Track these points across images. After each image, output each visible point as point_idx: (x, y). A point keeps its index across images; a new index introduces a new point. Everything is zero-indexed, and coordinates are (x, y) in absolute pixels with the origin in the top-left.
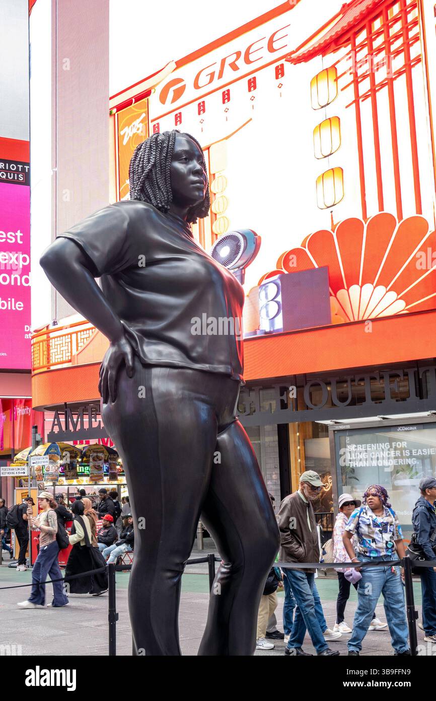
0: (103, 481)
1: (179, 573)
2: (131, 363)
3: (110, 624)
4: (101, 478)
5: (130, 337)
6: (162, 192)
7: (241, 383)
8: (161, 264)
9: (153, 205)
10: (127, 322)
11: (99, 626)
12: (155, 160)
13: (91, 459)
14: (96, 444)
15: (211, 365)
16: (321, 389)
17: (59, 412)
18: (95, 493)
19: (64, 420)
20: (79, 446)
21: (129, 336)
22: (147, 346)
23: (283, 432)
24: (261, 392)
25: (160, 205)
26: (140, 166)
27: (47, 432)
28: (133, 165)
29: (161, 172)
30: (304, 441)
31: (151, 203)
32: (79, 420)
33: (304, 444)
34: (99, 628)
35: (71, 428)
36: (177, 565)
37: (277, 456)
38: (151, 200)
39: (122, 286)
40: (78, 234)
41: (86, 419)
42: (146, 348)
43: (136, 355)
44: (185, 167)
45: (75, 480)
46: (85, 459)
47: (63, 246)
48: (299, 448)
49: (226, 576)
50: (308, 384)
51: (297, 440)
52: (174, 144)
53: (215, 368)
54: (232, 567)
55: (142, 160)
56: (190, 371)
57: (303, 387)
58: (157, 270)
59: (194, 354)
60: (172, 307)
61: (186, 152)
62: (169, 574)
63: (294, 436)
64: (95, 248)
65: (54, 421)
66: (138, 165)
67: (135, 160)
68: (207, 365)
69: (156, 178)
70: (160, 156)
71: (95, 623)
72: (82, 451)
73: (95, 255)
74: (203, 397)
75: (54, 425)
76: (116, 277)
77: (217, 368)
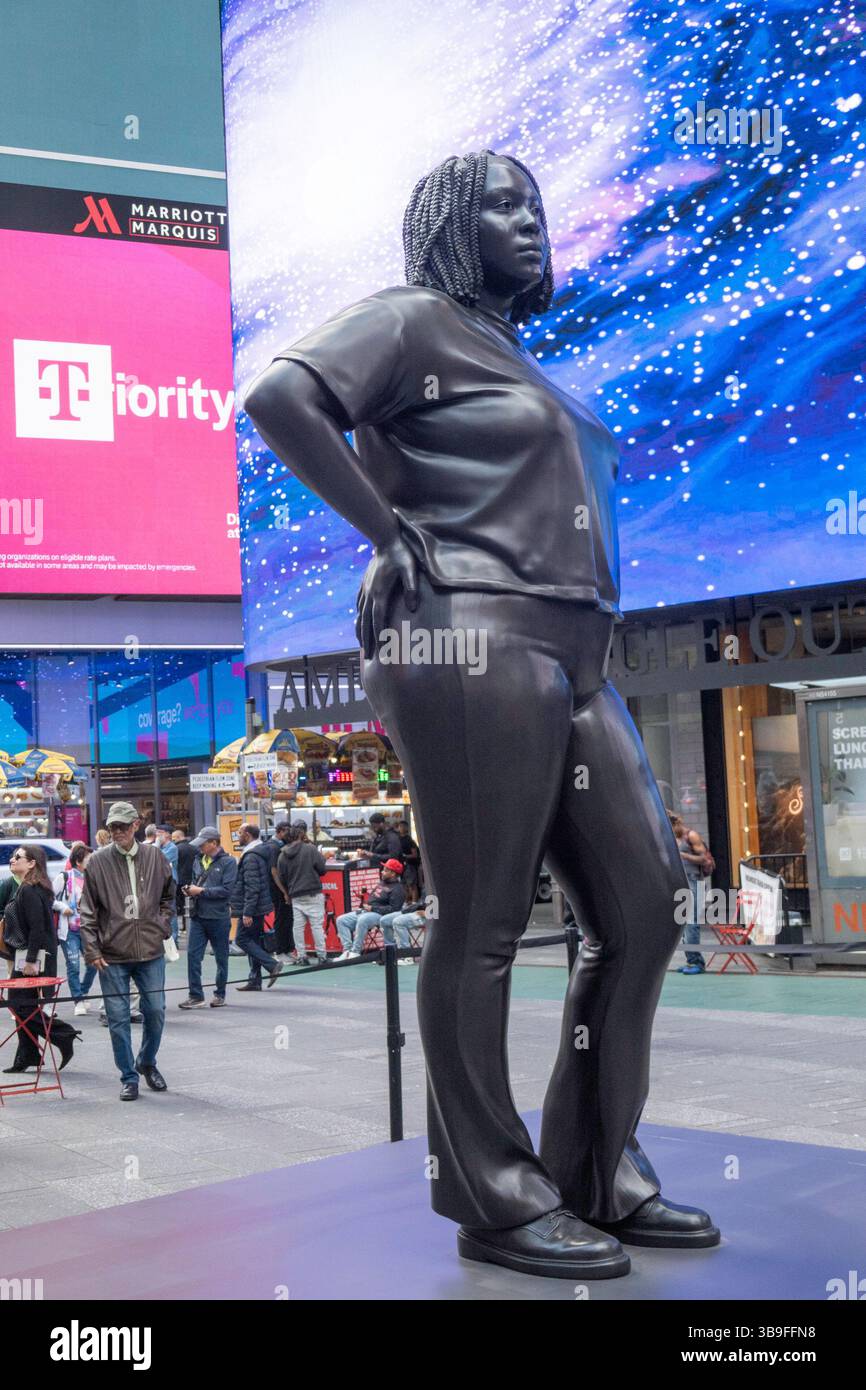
0: (377, 798)
1: (508, 959)
2: (412, 586)
3: (390, 1052)
4: (375, 795)
5: (411, 538)
6: (464, 268)
7: (616, 618)
8: (464, 403)
9: (448, 294)
10: (405, 512)
11: (373, 1058)
12: (450, 209)
13: (355, 760)
14: (364, 732)
15: (560, 587)
16: (783, 624)
17: (293, 674)
18: (363, 821)
19: (303, 687)
20: (332, 736)
21: (409, 536)
22: (442, 553)
23: (711, 705)
24: (669, 631)
25: (461, 293)
26: (423, 220)
27: (273, 711)
28: (410, 219)
29: (462, 232)
30: (751, 720)
31: (445, 291)
32: (331, 687)
33: (752, 727)
34: (373, 1061)
35: (317, 702)
36: (504, 945)
37: (701, 749)
38: (444, 285)
39: (394, 446)
40: (312, 353)
41: (344, 686)
42: (439, 558)
43: (422, 571)
44: (506, 220)
45: (326, 798)
46: (343, 759)
47: (284, 377)
48: (741, 734)
49: (591, 965)
50: (757, 615)
51: (738, 719)
52: (485, 178)
53: (567, 593)
54: (603, 948)
55: (426, 209)
56: (521, 599)
57: (747, 619)
58: (458, 414)
59: (527, 568)
60: (484, 482)
61: (507, 191)
62: (489, 962)
63: (733, 712)
64: (343, 376)
65: (285, 690)
66: (419, 220)
67: (413, 210)
68: (552, 587)
69: (453, 243)
70: (459, 202)
71: (367, 1053)
72: (337, 745)
73: (342, 389)
74: (544, 644)
75: (285, 696)
76: (384, 429)
77: (572, 591)
